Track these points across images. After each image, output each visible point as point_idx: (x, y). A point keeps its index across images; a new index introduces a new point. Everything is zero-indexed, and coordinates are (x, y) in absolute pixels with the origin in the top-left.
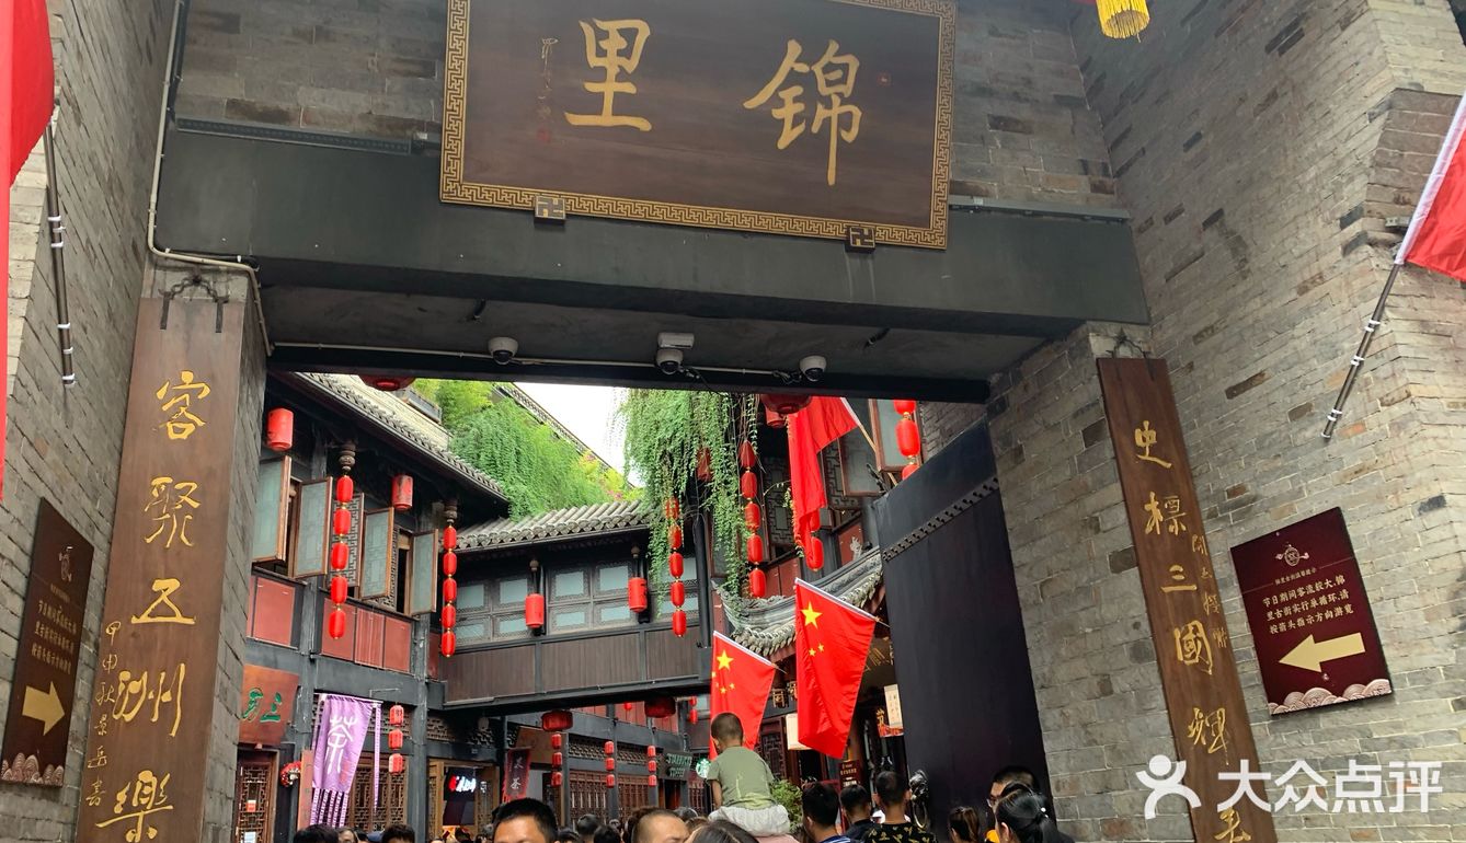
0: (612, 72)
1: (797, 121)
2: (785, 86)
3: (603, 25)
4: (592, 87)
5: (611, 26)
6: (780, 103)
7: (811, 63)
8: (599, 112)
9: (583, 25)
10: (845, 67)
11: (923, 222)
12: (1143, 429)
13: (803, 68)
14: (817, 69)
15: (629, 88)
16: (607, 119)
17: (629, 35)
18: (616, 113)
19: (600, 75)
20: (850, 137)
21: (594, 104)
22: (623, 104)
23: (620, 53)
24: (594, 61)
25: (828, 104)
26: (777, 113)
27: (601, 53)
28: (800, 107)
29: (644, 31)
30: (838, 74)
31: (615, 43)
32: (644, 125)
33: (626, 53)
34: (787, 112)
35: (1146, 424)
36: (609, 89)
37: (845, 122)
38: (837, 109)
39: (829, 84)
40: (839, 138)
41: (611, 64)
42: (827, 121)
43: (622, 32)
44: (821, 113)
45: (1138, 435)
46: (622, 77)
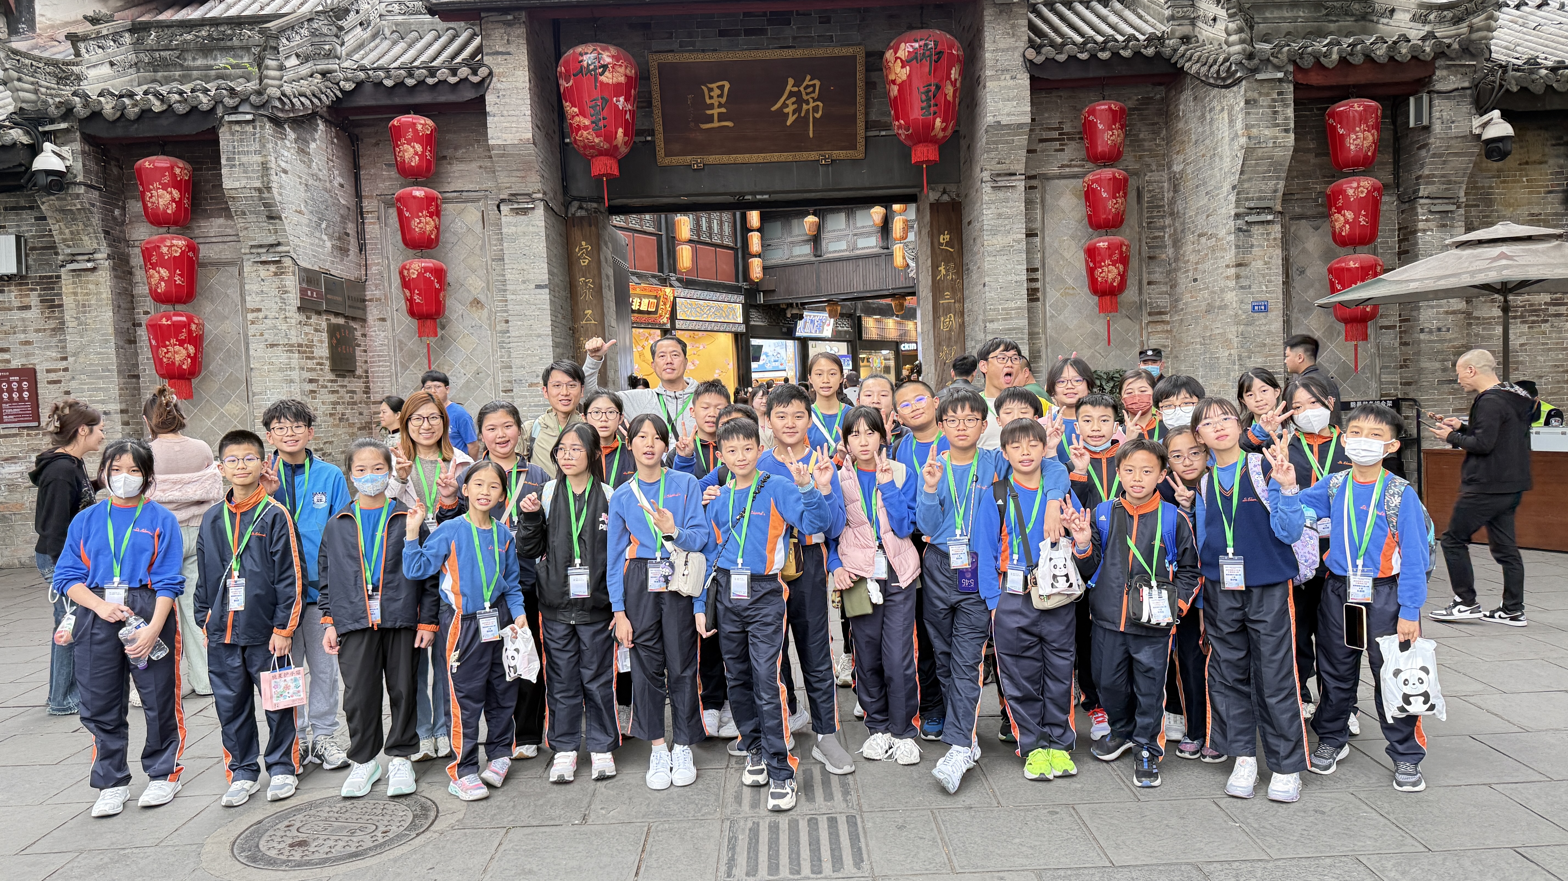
0: (716, 104)
1: (794, 112)
2: (788, 98)
3: (710, 86)
4: (709, 112)
5: (714, 86)
6: (787, 106)
7: (798, 86)
8: (712, 121)
10: (814, 86)
11: (854, 147)
12: (945, 234)
13: (796, 89)
15: (723, 110)
16: (716, 124)
17: (721, 88)
18: (719, 121)
19: (711, 107)
20: (818, 116)
21: (710, 119)
22: (722, 116)
23: (718, 96)
24: (708, 101)
25: (808, 103)
26: (786, 110)
27: (711, 97)
28: (795, 106)
29: (727, 86)
30: (811, 89)
31: (717, 92)
32: (729, 124)
33: (720, 96)
34: (789, 110)
35: (947, 232)
36: (715, 112)
37: (815, 110)
38: (812, 104)
39: (807, 94)
40: (814, 117)
41: (716, 103)
42: (808, 111)
43: (719, 87)
44: (805, 107)
45: (941, 237)
46: (720, 105)
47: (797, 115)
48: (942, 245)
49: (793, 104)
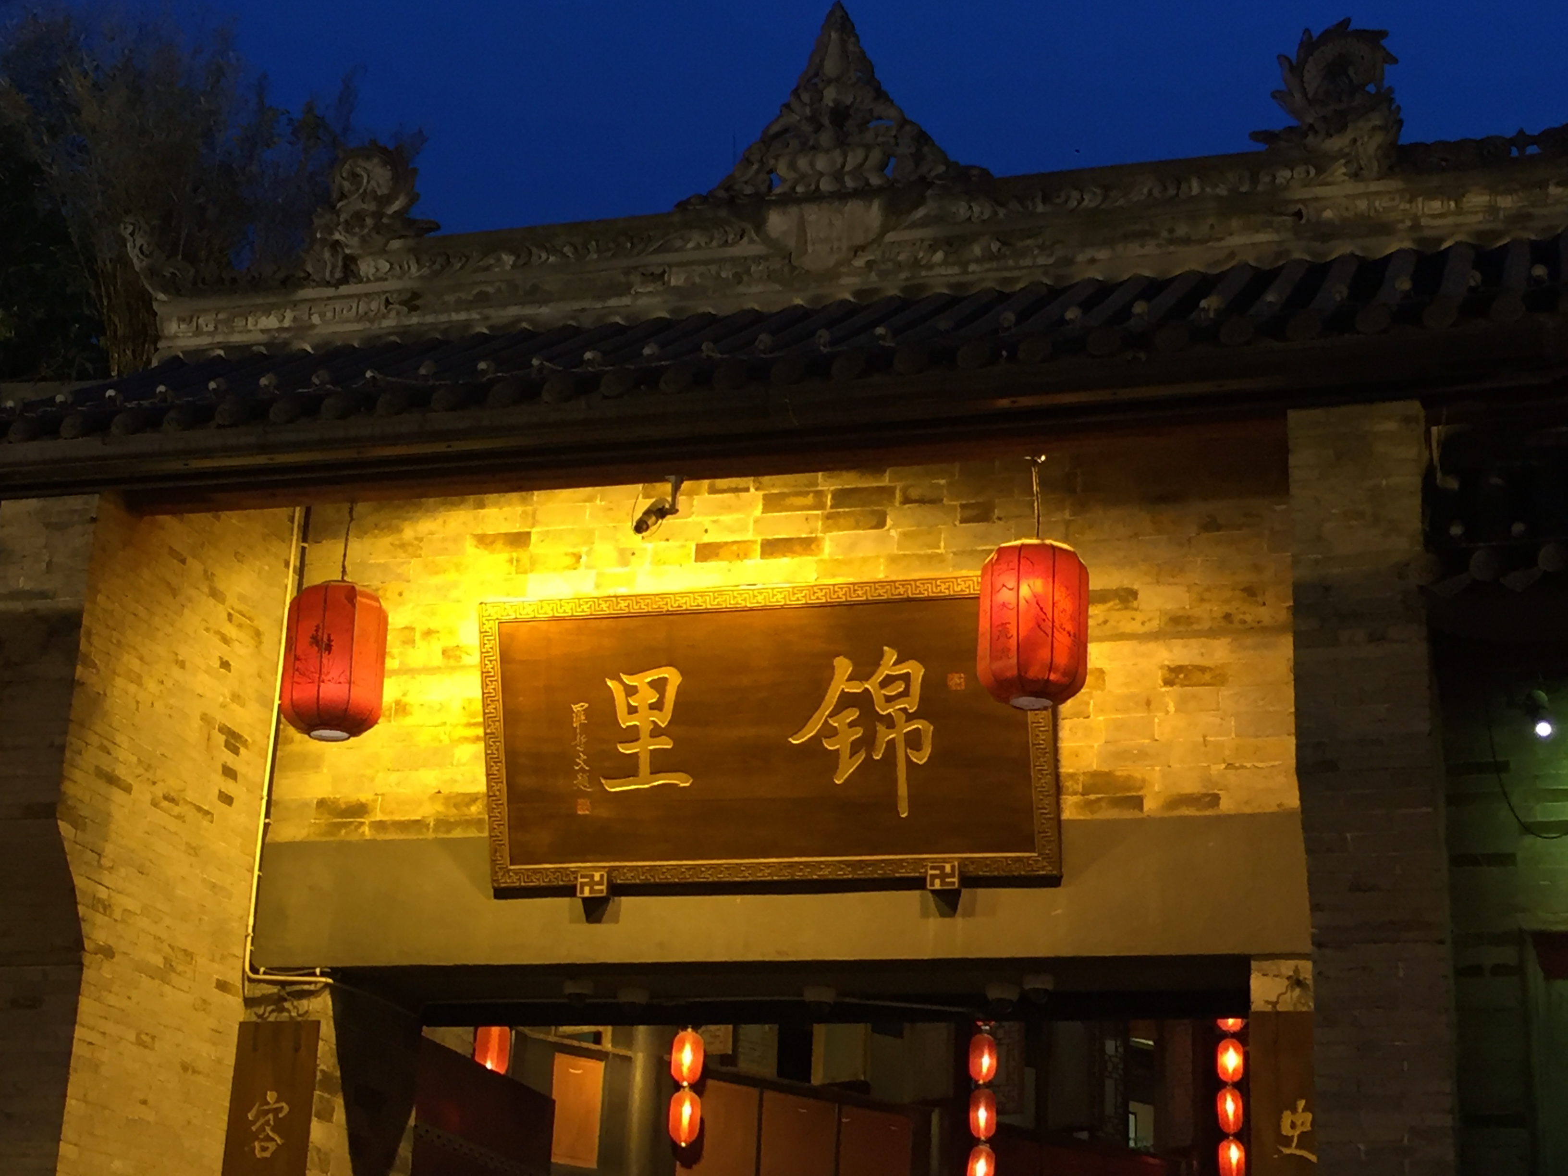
0: (645, 729)
1: (855, 748)
2: (836, 711)
3: (632, 680)
4: (626, 749)
5: (642, 680)
6: (833, 732)
7: (864, 680)
8: (635, 774)
9: (612, 685)
10: (906, 678)
12: (1294, 1110)
13: (855, 688)
14: (873, 685)
15: (664, 744)
16: (646, 781)
17: (660, 686)
18: (655, 771)
19: (632, 735)
20: (921, 758)
21: (629, 767)
22: (660, 761)
23: (652, 707)
25: (891, 724)
26: (829, 745)
29: (674, 680)
30: (898, 687)
31: (645, 697)
32: (683, 781)
33: (657, 706)
34: (841, 743)
35: (1301, 1104)
36: (644, 748)
37: (914, 741)
38: (903, 728)
39: (889, 699)
40: (909, 762)
41: (644, 723)
43: (653, 684)
45: (1287, 1118)
46: (656, 732)
47: (861, 757)
48: (1287, 1141)
49: (851, 725)
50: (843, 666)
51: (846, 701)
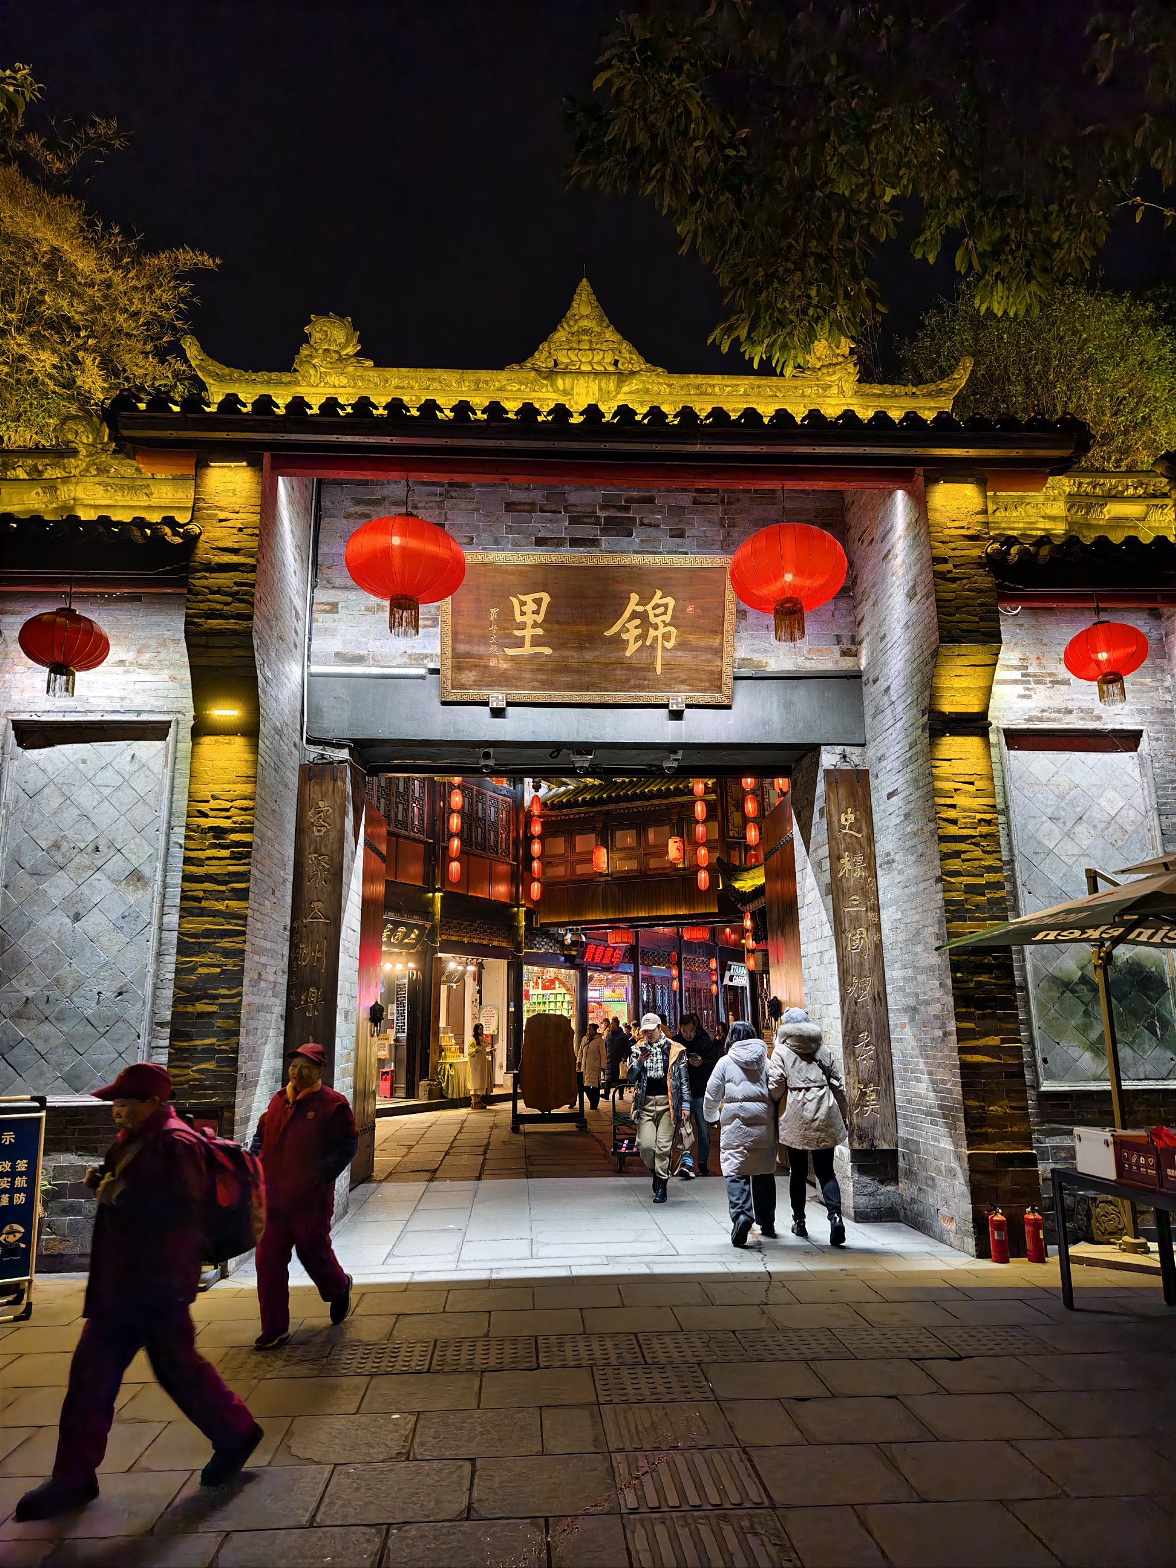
0: (530, 623)
1: (637, 639)
2: (629, 620)
3: (522, 598)
4: (517, 633)
5: (528, 598)
6: (628, 630)
7: (645, 605)
8: (522, 646)
9: (513, 599)
10: (666, 606)
12: (846, 813)
13: (640, 609)
14: (649, 607)
15: (540, 631)
16: (528, 650)
17: (538, 602)
18: (534, 644)
19: (522, 626)
20: (669, 645)
21: (519, 642)
22: (536, 642)
23: (533, 612)
24: (519, 619)
25: (656, 628)
26: (624, 636)
27: (523, 614)
28: (639, 631)
29: (546, 598)
30: (662, 609)
31: (530, 607)
32: (547, 651)
33: (536, 612)
34: (631, 635)
35: (849, 810)
36: (528, 633)
37: (666, 637)
38: (662, 630)
39: (656, 616)
40: (663, 647)
41: (529, 619)
42: (656, 639)
43: (534, 601)
44: (652, 633)
45: (843, 817)
46: (535, 625)
47: (640, 643)
48: (844, 827)
49: (636, 627)
50: (634, 597)
51: (634, 615)
